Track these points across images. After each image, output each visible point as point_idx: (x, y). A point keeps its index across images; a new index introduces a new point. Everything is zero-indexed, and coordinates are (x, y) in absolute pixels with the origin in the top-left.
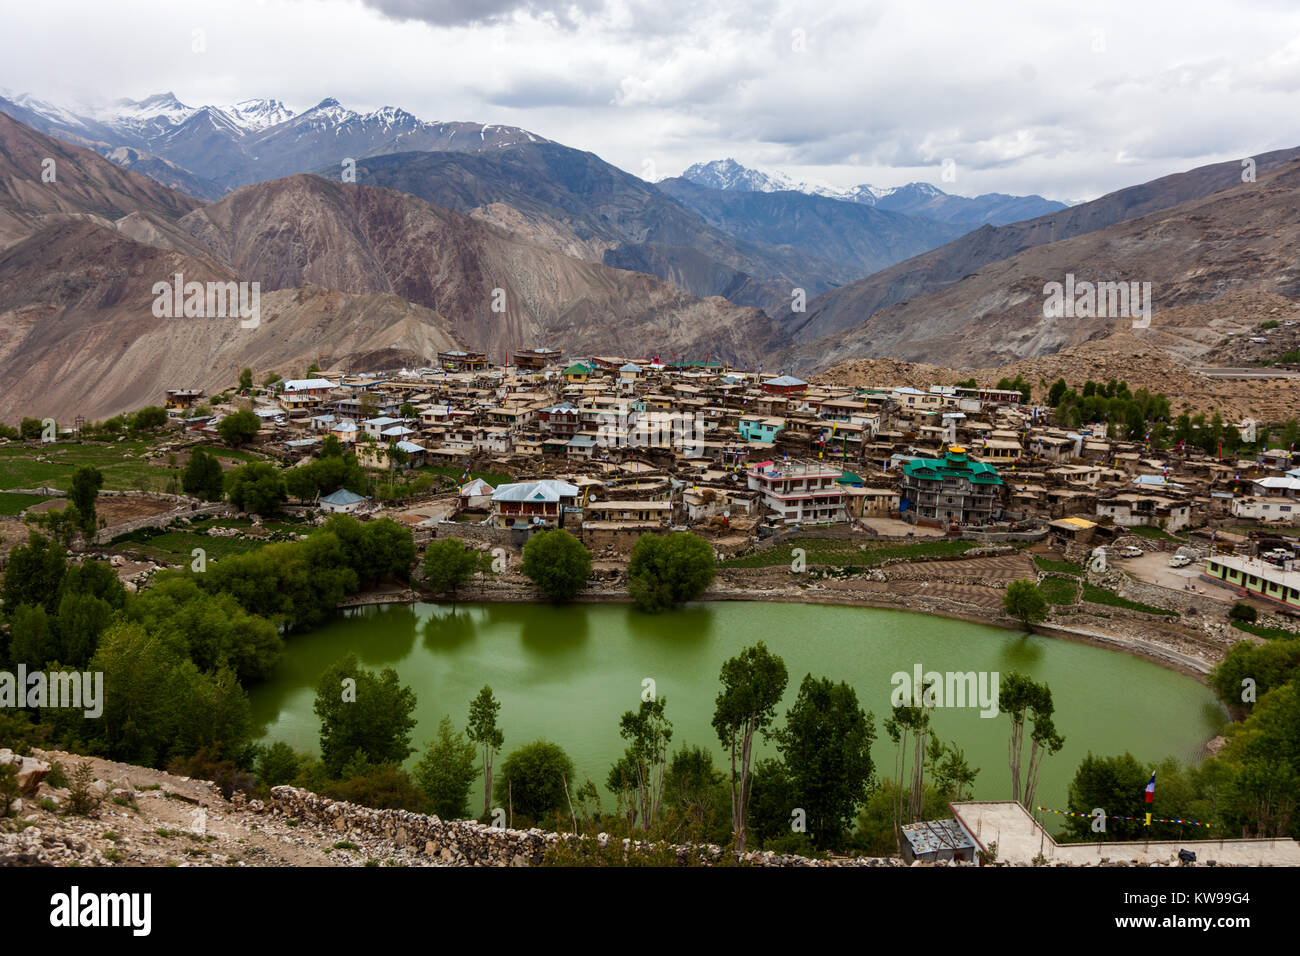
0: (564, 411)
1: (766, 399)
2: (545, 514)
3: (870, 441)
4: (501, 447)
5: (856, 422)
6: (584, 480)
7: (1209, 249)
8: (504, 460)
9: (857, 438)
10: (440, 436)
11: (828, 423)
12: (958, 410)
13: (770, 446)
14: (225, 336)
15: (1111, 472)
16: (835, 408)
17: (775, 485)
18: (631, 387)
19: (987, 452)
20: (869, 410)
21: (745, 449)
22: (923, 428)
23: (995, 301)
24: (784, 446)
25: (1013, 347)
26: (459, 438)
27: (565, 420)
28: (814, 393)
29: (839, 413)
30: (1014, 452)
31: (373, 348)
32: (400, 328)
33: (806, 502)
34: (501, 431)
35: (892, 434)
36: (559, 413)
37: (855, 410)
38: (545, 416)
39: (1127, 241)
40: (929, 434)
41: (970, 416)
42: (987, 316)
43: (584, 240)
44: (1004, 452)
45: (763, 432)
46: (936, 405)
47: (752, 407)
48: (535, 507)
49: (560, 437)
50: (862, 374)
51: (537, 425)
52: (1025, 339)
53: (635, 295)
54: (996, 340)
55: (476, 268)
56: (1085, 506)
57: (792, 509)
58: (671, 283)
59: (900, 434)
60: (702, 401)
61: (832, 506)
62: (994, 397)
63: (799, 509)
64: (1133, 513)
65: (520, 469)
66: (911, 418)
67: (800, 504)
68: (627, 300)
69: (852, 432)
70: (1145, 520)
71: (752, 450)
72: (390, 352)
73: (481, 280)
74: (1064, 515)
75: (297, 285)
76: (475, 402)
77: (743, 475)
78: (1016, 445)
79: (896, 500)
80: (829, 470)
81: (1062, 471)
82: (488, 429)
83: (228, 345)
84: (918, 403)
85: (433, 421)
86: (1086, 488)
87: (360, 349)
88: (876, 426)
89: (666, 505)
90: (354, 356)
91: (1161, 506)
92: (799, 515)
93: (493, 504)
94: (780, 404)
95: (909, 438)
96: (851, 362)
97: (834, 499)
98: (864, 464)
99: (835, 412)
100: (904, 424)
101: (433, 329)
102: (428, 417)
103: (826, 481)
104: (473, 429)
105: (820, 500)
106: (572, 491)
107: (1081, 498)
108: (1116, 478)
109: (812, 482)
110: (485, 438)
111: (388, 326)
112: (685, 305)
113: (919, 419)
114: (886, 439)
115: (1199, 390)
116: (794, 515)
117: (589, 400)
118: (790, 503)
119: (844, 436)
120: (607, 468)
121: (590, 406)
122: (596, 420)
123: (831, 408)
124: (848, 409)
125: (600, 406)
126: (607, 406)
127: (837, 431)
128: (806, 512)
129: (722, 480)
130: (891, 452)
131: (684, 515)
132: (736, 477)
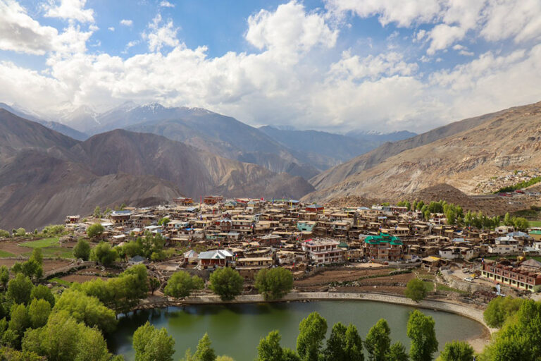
0: (226, 221)
1: (308, 214)
2: (220, 264)
3: (351, 229)
4: (201, 236)
5: (344, 222)
6: (235, 250)
7: (470, 150)
8: (201, 242)
9: (345, 228)
10: (175, 233)
11: (333, 223)
12: (384, 216)
13: (310, 233)
14: (88, 194)
15: (444, 238)
16: (336, 217)
17: (313, 249)
18: (253, 210)
19: (396, 232)
20: (349, 217)
21: (300, 235)
22: (371, 223)
23: (394, 171)
24: (316, 233)
25: (401, 189)
26: (183, 233)
27: (226, 225)
28: (327, 211)
30: (407, 231)
31: (145, 197)
32: (156, 188)
33: (326, 255)
34: (201, 230)
35: (359, 226)
36: (223, 222)
37: (344, 217)
38: (218, 223)
39: (441, 147)
40: (373, 226)
41: (389, 218)
42: (391, 177)
44: (403, 231)
45: (307, 227)
46: (376, 214)
47: (302, 218)
48: (216, 261)
49: (224, 232)
50: (344, 202)
51: (215, 227)
52: (406, 186)
54: (395, 187)
56: (435, 253)
57: (320, 258)
58: (265, 167)
59: (362, 226)
60: (281, 215)
61: (336, 257)
62: (397, 210)
63: (323, 258)
64: (453, 254)
65: (208, 245)
66: (365, 220)
67: (324, 256)
69: (343, 226)
70: (457, 256)
71: (303, 235)
72: (152, 198)
74: (427, 256)
75: (116, 172)
76: (189, 218)
77: (300, 245)
78: (407, 229)
80: (334, 242)
81: (425, 238)
82: (194, 230)
83: (88, 197)
84: (368, 213)
85: (172, 227)
86: (434, 245)
87: (140, 197)
88: (352, 223)
89: (270, 259)
90: (137, 200)
91: (463, 250)
92: (324, 261)
93: (199, 260)
94: (313, 215)
95: (365, 228)
96: (339, 197)
97: (337, 254)
98: (348, 239)
99: (336, 218)
100: (363, 222)
101: (170, 189)
102: (170, 225)
103: (334, 246)
104: (189, 230)
105: (332, 254)
106: (230, 254)
107: (433, 249)
108: (446, 240)
109: (328, 247)
110: (194, 233)
111: (152, 188)
112: (271, 177)
113: (369, 220)
114: (356, 228)
115: (472, 204)
116: (321, 261)
117: (236, 216)
118: (319, 256)
119: (340, 228)
120: (245, 244)
121: (236, 219)
122: (239, 224)
123: (334, 216)
124: (341, 217)
125: (240, 218)
126: (243, 218)
127: (337, 226)
128: (326, 260)
129: (292, 247)
130: (358, 234)
131: (277, 262)
132: (297, 246)
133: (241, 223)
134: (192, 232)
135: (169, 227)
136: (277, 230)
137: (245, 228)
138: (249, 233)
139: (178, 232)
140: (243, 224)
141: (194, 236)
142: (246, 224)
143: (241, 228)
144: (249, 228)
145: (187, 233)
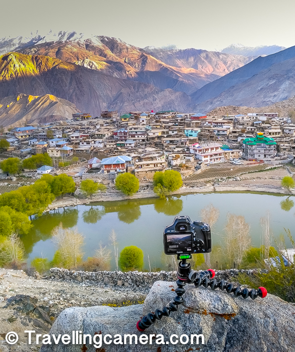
0: (122, 131)
1: (193, 122)
2: (121, 168)
3: (230, 133)
4: (102, 146)
5: (225, 127)
6: (133, 155)
8: (102, 150)
9: (225, 133)
10: (79, 144)
11: (215, 128)
12: (259, 120)
13: (196, 138)
16: (217, 123)
17: (200, 151)
18: (145, 121)
19: (270, 133)
20: (229, 123)
21: (188, 140)
22: (247, 127)
24: (201, 137)
26: (85, 144)
27: (123, 134)
28: (209, 118)
29: (219, 124)
30: (279, 133)
31: (46, 115)
32: (55, 107)
33: (211, 156)
34: (101, 140)
35: (237, 130)
36: (121, 132)
37: (224, 123)
38: (116, 134)
40: (250, 130)
41: (263, 122)
42: (261, 89)
43: (119, 71)
44: (276, 133)
45: (193, 133)
46: (251, 119)
47: (189, 125)
48: (117, 165)
49: (122, 140)
50: (222, 112)
51: (113, 137)
53: (140, 90)
54: (265, 97)
55: (80, 83)
57: (206, 159)
58: (152, 85)
59: (240, 130)
60: (170, 124)
61: (220, 157)
62: (270, 115)
63: (209, 158)
65: (112, 152)
66: (243, 124)
67: (209, 156)
68: (137, 92)
69: (224, 131)
71: (190, 140)
72: (52, 116)
73: (83, 87)
77: (188, 149)
79: (241, 153)
80: (217, 144)
82: (95, 140)
84: (245, 119)
85: (74, 138)
87: (41, 116)
88: (232, 128)
89: (163, 161)
92: (209, 160)
93: (102, 166)
94: (198, 123)
95: (243, 131)
96: (218, 108)
97: (220, 154)
98: (229, 142)
99: (217, 124)
100: (241, 127)
101: (67, 107)
102: (73, 137)
103: (217, 148)
104: (90, 140)
105: (216, 155)
106: (130, 159)
109: (212, 149)
110: (95, 143)
112: (157, 93)
113: (246, 124)
114: (235, 132)
116: (207, 161)
117: (130, 127)
118: (205, 157)
119: (221, 133)
120: (140, 150)
121: (131, 129)
122: (134, 133)
123: (216, 123)
124: (222, 123)
125: (135, 129)
126: (137, 128)
127: (219, 131)
128: (211, 160)
129: (181, 151)
130: (237, 137)
131: (169, 164)
132: (186, 150)
133: (136, 132)
134: (93, 142)
135: (72, 139)
136: (167, 137)
137: (140, 136)
138: (143, 140)
139: (81, 143)
140: (138, 133)
141: (95, 145)
142: (140, 133)
143: (136, 136)
144: (143, 136)
145: (88, 143)
